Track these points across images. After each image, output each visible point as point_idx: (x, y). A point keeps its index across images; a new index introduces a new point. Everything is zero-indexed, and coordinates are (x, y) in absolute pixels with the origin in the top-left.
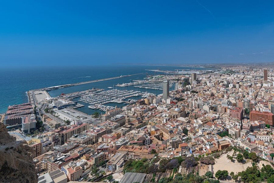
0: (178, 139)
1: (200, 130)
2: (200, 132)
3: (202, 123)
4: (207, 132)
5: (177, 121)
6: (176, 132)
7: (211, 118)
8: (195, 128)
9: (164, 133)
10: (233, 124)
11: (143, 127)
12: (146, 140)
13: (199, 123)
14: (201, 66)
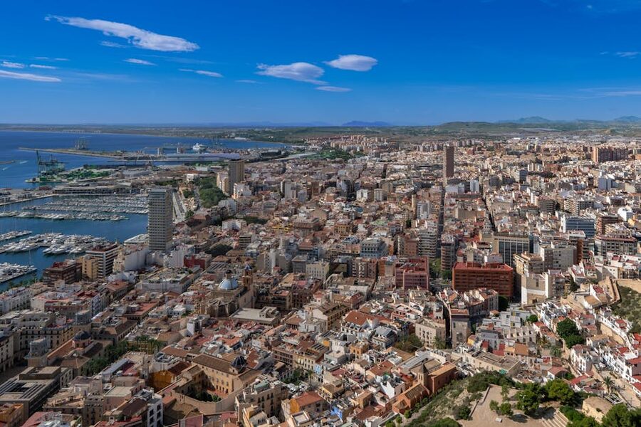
0: (276, 383)
1: (334, 342)
2: (338, 348)
3: (325, 318)
4: (361, 344)
5: (239, 324)
6: (255, 361)
7: (349, 298)
8: (311, 337)
9: (209, 372)
10: (422, 308)
11: (115, 366)
12: (150, 410)
13: (315, 320)
14: (237, 135)
